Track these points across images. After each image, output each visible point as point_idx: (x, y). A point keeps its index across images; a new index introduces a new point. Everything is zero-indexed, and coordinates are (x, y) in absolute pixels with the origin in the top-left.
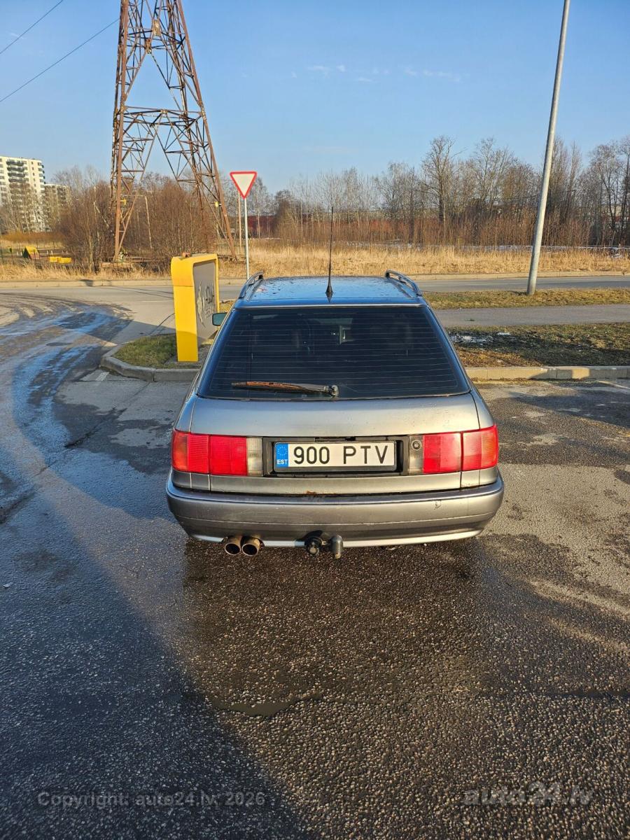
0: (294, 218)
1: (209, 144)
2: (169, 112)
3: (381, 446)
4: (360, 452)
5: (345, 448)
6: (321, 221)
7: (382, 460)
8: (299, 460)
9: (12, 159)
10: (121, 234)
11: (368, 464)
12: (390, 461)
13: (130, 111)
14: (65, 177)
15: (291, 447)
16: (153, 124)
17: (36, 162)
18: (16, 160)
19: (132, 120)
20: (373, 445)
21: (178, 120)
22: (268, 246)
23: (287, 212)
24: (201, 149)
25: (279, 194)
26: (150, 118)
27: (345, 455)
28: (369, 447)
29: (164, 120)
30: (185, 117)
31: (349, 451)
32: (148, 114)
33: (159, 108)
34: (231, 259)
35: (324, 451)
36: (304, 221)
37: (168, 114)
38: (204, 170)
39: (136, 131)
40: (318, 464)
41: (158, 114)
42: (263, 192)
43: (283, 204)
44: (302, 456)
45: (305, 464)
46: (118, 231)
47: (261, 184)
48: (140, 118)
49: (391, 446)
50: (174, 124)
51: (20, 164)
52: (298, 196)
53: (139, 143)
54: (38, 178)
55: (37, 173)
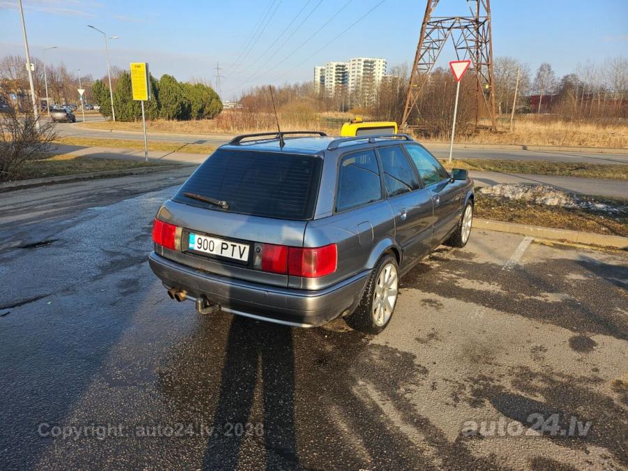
0: (575, 97)
1: (490, 41)
2: (462, 18)
3: (242, 246)
4: (230, 248)
5: (223, 243)
6: (602, 100)
7: (241, 256)
8: (200, 246)
9: (367, 59)
10: (409, 109)
11: (234, 257)
12: (245, 258)
13: (432, 20)
14: (397, 70)
15: (197, 237)
16: (449, 29)
17: (382, 60)
18: (370, 60)
19: (433, 27)
20: (238, 245)
21: (467, 24)
22: (543, 121)
23: (570, 92)
24: (484, 45)
25: (566, 77)
26: (447, 24)
27: (222, 248)
28: (235, 246)
29: (457, 25)
30: (477, 21)
31: (225, 246)
32: (447, 21)
33: (453, 16)
34: (491, 129)
35: (212, 243)
36: (585, 99)
37: (461, 20)
38: (483, 61)
39: (435, 35)
40: (208, 251)
41: (453, 20)
42: (550, 75)
43: (567, 86)
44: (201, 244)
45: (202, 250)
46: (407, 107)
47: (549, 70)
48: (439, 25)
49: (248, 247)
50: (466, 27)
51: (372, 62)
52: (583, 79)
53: (437, 43)
54: (381, 71)
55: (382, 67)
